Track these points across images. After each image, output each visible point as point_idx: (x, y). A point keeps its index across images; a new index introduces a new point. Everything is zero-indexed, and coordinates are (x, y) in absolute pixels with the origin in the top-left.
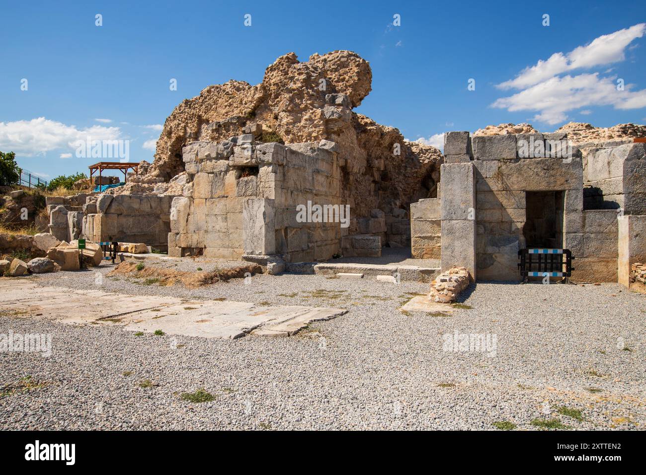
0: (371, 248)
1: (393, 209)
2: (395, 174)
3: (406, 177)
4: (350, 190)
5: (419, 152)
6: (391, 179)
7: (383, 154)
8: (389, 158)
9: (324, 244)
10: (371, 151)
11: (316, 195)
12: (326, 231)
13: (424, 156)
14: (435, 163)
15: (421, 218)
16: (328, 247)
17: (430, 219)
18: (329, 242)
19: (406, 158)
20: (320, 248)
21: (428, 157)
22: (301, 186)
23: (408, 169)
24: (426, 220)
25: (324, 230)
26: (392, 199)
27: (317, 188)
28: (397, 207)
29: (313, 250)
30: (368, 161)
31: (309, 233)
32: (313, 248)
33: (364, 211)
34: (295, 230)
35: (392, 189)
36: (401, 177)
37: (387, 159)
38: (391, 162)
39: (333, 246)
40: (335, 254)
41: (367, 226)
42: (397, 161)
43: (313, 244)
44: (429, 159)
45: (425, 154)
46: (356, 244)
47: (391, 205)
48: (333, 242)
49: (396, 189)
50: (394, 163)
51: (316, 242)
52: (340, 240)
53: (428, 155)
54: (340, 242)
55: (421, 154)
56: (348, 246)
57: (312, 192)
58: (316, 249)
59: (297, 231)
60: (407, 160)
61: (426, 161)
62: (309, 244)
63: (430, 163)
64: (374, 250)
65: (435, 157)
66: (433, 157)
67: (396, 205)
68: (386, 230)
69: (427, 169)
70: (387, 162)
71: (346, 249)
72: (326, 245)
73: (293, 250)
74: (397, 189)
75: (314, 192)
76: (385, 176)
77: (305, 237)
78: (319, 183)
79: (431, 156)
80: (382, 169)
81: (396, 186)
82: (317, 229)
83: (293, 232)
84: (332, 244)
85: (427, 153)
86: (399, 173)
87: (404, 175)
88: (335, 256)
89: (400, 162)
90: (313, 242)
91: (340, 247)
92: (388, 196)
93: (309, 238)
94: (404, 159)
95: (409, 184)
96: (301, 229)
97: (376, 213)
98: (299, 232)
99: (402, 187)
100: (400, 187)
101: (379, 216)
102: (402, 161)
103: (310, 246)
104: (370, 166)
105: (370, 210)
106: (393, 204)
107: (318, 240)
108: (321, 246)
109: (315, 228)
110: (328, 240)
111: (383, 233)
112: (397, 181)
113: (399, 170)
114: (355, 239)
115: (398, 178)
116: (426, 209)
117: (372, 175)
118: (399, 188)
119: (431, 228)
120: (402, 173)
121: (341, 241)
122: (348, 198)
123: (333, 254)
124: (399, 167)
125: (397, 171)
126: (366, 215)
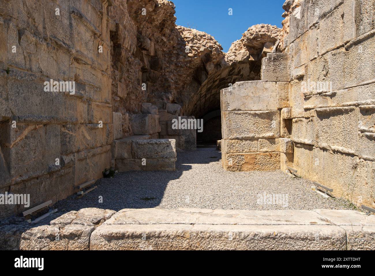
0: (163, 157)
1: (166, 104)
2: (165, 62)
3: (178, 66)
4: (122, 71)
5: (193, 38)
6: (161, 69)
7: (153, 35)
8: (159, 41)
9: (90, 154)
10: (142, 26)
11: (77, 60)
12: (94, 131)
13: (199, 42)
14: (211, 52)
15: (239, 110)
16: (96, 159)
17: (252, 112)
18: (99, 150)
19: (178, 44)
20: (84, 162)
21: (204, 43)
22: (44, 28)
23: (181, 57)
24: (246, 113)
25: (92, 129)
26: (163, 93)
27: (78, 48)
28: (169, 101)
29: (71, 170)
30: (138, 39)
31: (63, 135)
32: (71, 165)
33: (134, 105)
34: (31, 127)
35: (162, 81)
36: (172, 67)
37: (158, 42)
38: (161, 48)
39: (103, 156)
40: (106, 170)
41: (143, 124)
42: (168, 46)
43: (72, 157)
44: (205, 46)
45: (199, 40)
46: (139, 151)
47: (163, 99)
48: (104, 149)
49: (166, 80)
50: (165, 50)
51: (78, 152)
52: (113, 145)
53: (203, 42)
54: (112, 150)
55: (196, 41)
56: (126, 155)
57: (68, 51)
58: (78, 165)
59: (35, 129)
60: (179, 47)
61: (202, 49)
62: (64, 157)
63: (206, 52)
64: (167, 160)
65: (211, 44)
66: (209, 44)
67: (169, 99)
68: (160, 130)
69: (202, 59)
70: (157, 47)
71: (122, 159)
72: (94, 155)
73: (25, 178)
74: (168, 81)
75: (74, 51)
76: (155, 63)
77: (55, 143)
78: (81, 39)
79: (207, 43)
80: (152, 54)
81: (167, 77)
82: (78, 126)
83: (26, 132)
84: (102, 153)
85: (202, 40)
86: (170, 62)
87: (176, 64)
88: (108, 172)
89: (172, 49)
90: (72, 153)
91: (113, 156)
92: (157, 89)
93: (63, 144)
94: (175, 45)
95: (181, 76)
96: (45, 125)
97: (148, 108)
98: (42, 132)
99: (174, 78)
100: (172, 78)
101: (152, 113)
102: (174, 47)
103: (66, 162)
104: (141, 45)
105: (140, 104)
106: (165, 98)
107: (82, 147)
108: (85, 158)
109: (75, 124)
110: (97, 147)
111: (157, 134)
112: (168, 72)
113: (170, 57)
114: (137, 143)
115: (169, 67)
116: (247, 97)
117: (142, 60)
118: (170, 79)
119: (254, 124)
120: (173, 61)
121: (115, 146)
122: (118, 82)
123: (103, 170)
124: (170, 54)
125: (167, 59)
126: (137, 110)
